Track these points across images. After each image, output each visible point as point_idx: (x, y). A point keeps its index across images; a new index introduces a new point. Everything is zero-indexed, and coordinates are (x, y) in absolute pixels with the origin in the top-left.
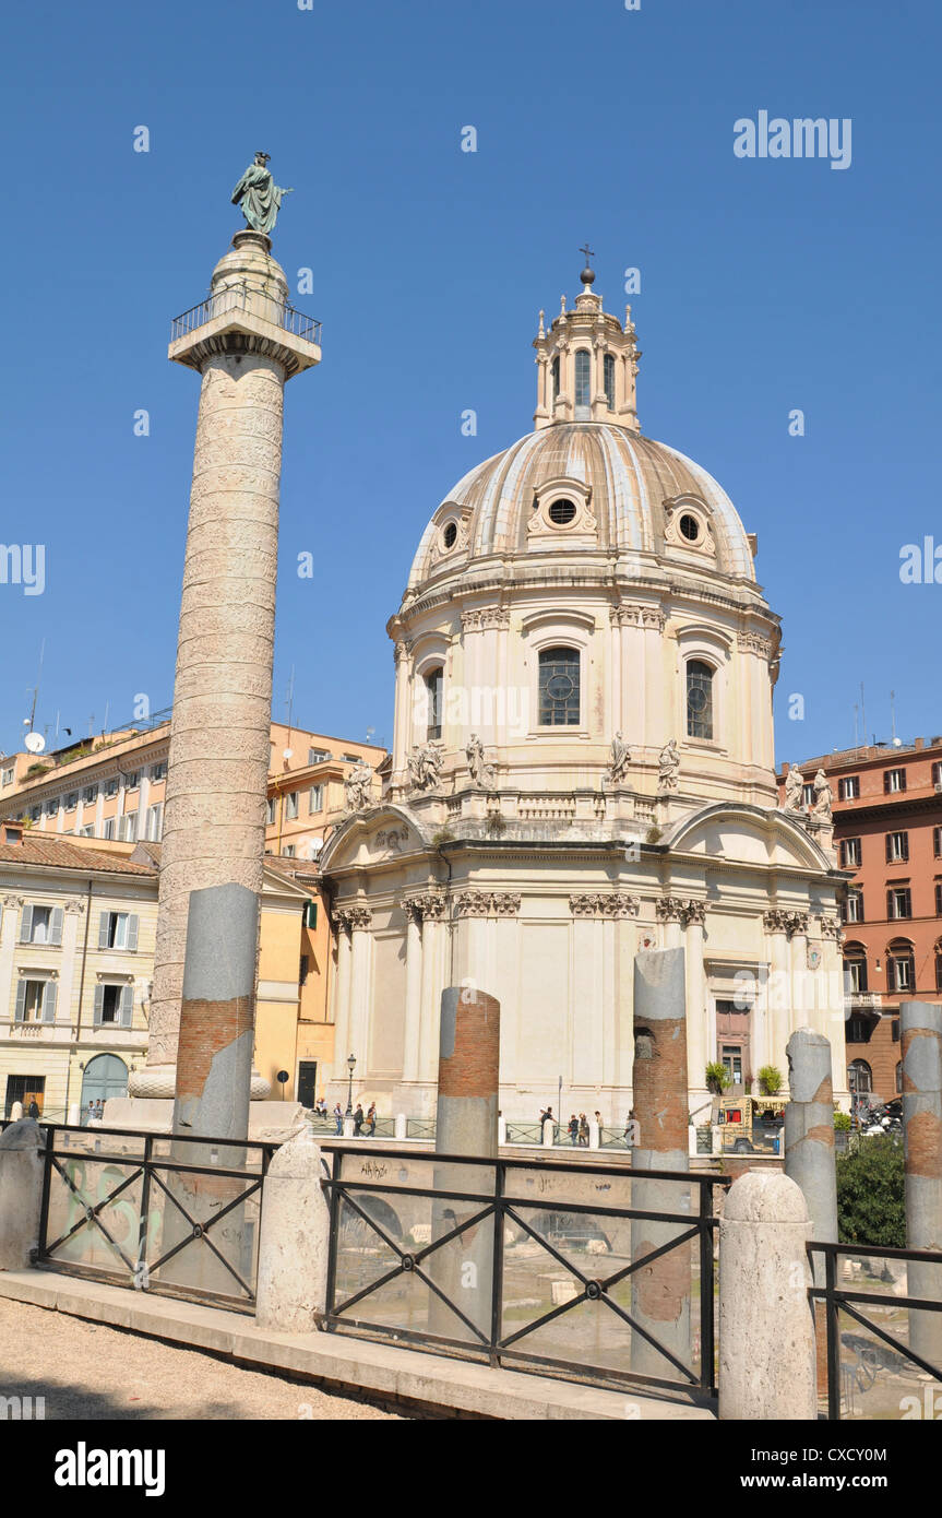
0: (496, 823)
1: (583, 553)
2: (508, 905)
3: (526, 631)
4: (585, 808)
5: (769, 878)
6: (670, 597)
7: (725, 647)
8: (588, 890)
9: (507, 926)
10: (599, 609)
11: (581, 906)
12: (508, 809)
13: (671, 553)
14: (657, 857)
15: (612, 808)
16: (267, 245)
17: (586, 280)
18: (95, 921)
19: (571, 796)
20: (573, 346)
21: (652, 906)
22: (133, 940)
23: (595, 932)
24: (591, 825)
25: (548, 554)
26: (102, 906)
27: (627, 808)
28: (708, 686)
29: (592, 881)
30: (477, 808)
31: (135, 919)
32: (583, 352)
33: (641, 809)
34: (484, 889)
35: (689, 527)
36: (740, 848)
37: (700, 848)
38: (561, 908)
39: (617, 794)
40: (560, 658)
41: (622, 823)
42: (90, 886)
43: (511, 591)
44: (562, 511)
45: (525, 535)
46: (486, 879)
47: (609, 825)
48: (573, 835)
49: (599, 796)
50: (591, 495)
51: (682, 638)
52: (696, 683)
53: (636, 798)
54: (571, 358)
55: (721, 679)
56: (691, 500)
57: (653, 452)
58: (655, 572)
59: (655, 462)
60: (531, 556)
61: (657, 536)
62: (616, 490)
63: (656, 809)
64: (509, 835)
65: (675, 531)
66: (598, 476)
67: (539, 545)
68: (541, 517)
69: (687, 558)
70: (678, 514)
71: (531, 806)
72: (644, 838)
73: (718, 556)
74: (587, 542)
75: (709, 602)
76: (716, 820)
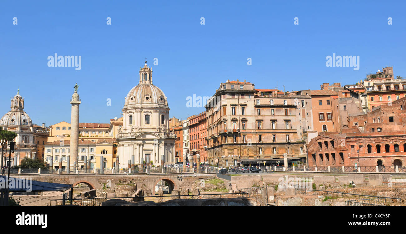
0: (121, 137)
1: (133, 104)
2: (123, 145)
3: (128, 113)
4: (129, 134)
5: (152, 140)
6: (142, 109)
7: (151, 113)
8: (129, 143)
9: (122, 147)
10: (134, 111)
11: (129, 145)
12: (123, 135)
13: (144, 102)
14: (134, 139)
15: (132, 134)
17: (146, 62)
18: (89, 149)
19: (128, 133)
20: (142, 73)
21: (136, 144)
22: (94, 151)
23: (131, 147)
24: (130, 137)
25: (130, 105)
26: (90, 148)
27: (133, 134)
28: (149, 117)
29: (130, 142)
30: (120, 135)
31: (94, 149)
32: (143, 74)
34: (120, 144)
35: (147, 98)
36: (148, 137)
37: (142, 138)
38: (127, 145)
39: (132, 133)
40: (131, 116)
41: (132, 136)
42: (88, 146)
43: (126, 110)
44: (132, 99)
46: (121, 143)
47: (131, 136)
48: (128, 138)
50: (135, 97)
51: (144, 113)
52: (147, 117)
53: (134, 133)
54: (142, 75)
55: (150, 116)
56: (147, 95)
57: (146, 88)
58: (139, 106)
59: (145, 90)
60: (129, 105)
61: (142, 100)
62: (137, 96)
63: (137, 134)
64: (123, 138)
65: (145, 99)
66: (136, 94)
67: (130, 103)
68: (130, 100)
69: (146, 102)
70: (145, 97)
71: (125, 134)
72: (134, 137)
73: (152, 101)
74: (134, 103)
75: (148, 108)
76: (144, 134)
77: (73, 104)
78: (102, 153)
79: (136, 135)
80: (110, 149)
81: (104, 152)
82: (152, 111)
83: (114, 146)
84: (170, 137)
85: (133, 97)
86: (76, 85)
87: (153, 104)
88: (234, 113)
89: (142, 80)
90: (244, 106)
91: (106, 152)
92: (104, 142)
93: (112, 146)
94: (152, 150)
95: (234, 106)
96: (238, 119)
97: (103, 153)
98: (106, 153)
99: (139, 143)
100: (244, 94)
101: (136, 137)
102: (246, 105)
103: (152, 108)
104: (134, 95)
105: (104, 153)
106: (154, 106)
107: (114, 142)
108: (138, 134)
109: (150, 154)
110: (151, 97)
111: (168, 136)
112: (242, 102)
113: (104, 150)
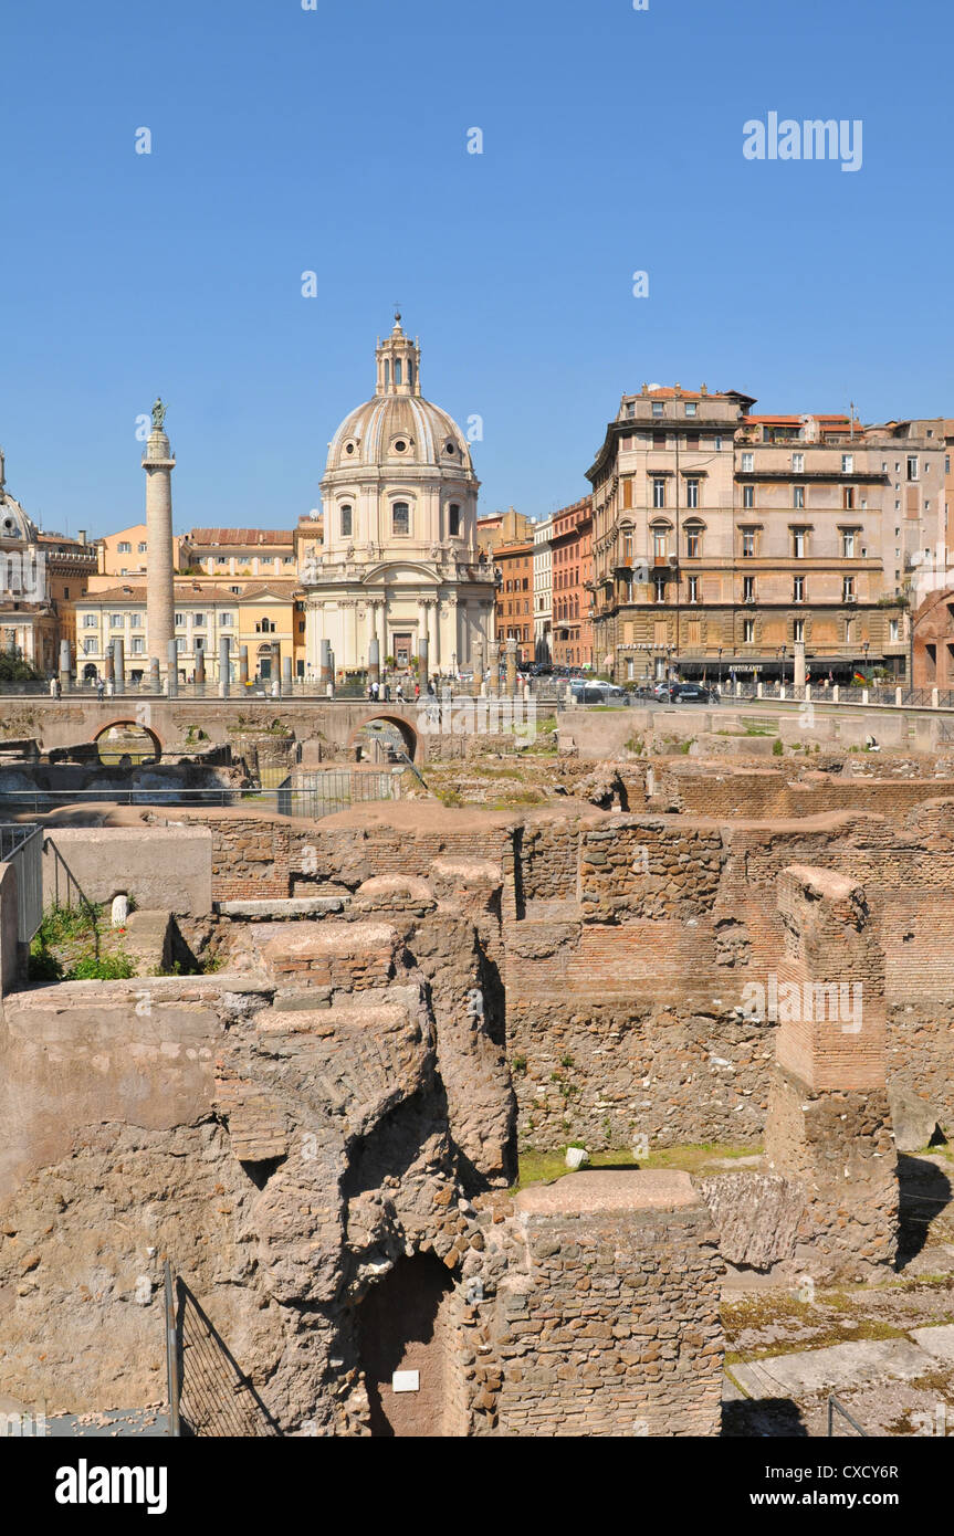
0: (317, 577)
1: (353, 467)
3: (338, 498)
4: (341, 568)
5: (418, 587)
6: (381, 481)
7: (414, 497)
8: (342, 599)
9: (320, 612)
10: (355, 489)
11: (342, 604)
12: (321, 571)
13: (390, 460)
14: (358, 586)
15: (349, 569)
16: (160, 429)
17: (398, 318)
18: (218, 617)
19: (336, 565)
20: (383, 358)
21: (364, 603)
22: (232, 622)
23: (349, 612)
24: (342, 577)
25: (343, 468)
26: (220, 611)
27: (352, 568)
28: (407, 512)
29: (342, 595)
30: (314, 571)
31: (232, 616)
32: (387, 360)
33: (358, 567)
34: (313, 600)
35: (400, 446)
36: (403, 577)
37: (381, 581)
38: (335, 605)
39: (350, 563)
40: (346, 508)
41: (350, 575)
42: (214, 605)
43: (330, 486)
44: (350, 449)
45: (339, 460)
46: (316, 596)
47: (346, 575)
48: (336, 580)
49: (344, 565)
50: (358, 442)
51: (389, 496)
52: (400, 510)
53: (356, 564)
54: (383, 364)
55: (410, 509)
56: (400, 434)
57: (397, 410)
58: (374, 472)
59: (394, 417)
60: (340, 469)
61: (382, 454)
62: (367, 438)
63: (366, 567)
64: (320, 581)
65: (393, 450)
66: (364, 431)
67: (343, 464)
68: (344, 452)
69: (398, 460)
70: (394, 442)
71: (328, 569)
72: (357, 579)
73: (416, 455)
74: (356, 462)
75: (401, 480)
76: (390, 569)
77: (150, 468)
78: (258, 630)
79: (362, 572)
80: (283, 617)
81: (265, 626)
82: (416, 490)
83: (298, 608)
84: (479, 579)
85: (354, 443)
86: (158, 403)
87: (419, 465)
88: (659, 499)
89: (383, 383)
90: (695, 477)
91: (273, 625)
92: (263, 593)
93: (290, 610)
94: (416, 623)
95: (659, 477)
96: (674, 521)
97: (264, 631)
98: (273, 630)
99: (374, 598)
100: (698, 436)
101: (362, 576)
102: (703, 474)
103: (417, 481)
104: (357, 434)
105: (265, 629)
106: (423, 471)
107: (297, 594)
108: (369, 568)
109: (409, 635)
110: (412, 443)
111: (471, 575)
112: (690, 461)
113: (265, 619)
